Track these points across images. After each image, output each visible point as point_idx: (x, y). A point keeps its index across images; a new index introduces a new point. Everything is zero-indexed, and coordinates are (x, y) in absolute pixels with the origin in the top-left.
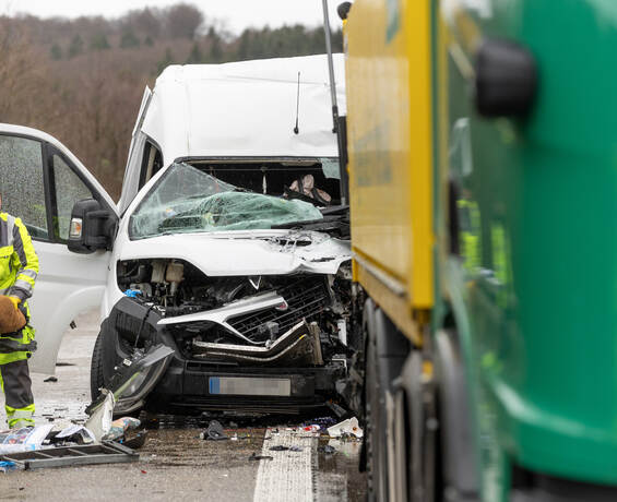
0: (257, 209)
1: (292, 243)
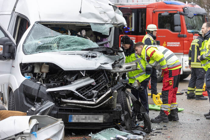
0: (72, 43)
1: (90, 56)
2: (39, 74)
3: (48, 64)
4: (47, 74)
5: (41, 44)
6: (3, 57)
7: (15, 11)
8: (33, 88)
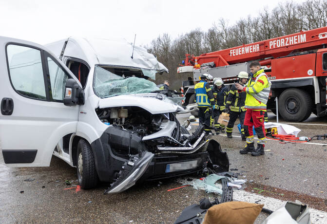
2: (117, 119)
3: (125, 107)
4: (126, 119)
5: (113, 87)
6: (73, 101)
7: (64, 55)
8: (123, 137)
